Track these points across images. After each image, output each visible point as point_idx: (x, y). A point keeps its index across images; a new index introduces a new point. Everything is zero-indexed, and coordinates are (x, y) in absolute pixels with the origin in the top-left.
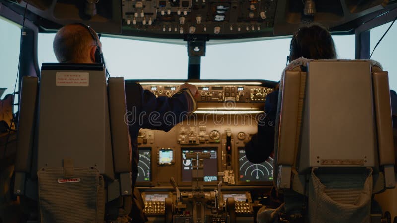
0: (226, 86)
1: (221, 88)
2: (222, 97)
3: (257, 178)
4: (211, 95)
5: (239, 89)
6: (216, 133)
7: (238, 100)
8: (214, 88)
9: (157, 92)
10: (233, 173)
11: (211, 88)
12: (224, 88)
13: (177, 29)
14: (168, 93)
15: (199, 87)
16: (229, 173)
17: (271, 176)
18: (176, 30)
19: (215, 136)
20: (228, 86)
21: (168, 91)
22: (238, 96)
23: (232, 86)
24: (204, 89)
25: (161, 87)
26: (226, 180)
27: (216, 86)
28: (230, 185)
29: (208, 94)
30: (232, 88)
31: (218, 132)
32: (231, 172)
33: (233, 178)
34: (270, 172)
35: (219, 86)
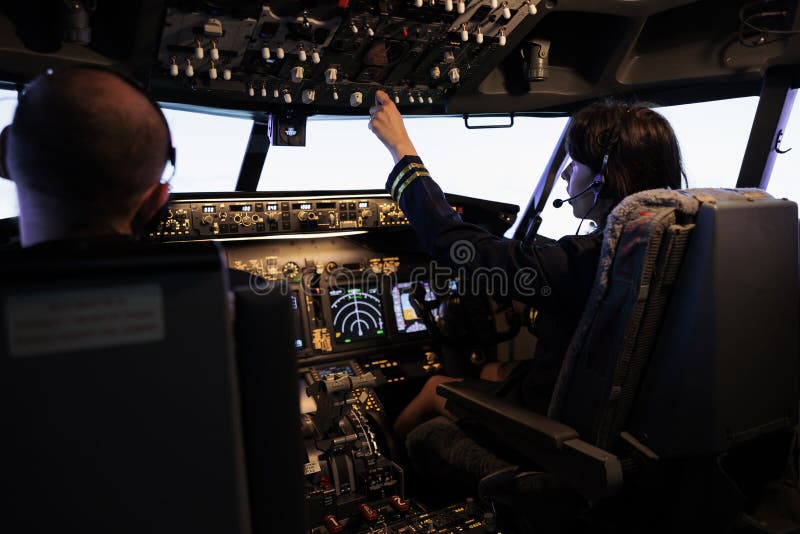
0: (341, 202)
1: (332, 205)
2: (335, 221)
3: (361, 333)
4: (316, 218)
5: (361, 205)
6: (292, 265)
7: (360, 225)
8: (320, 205)
9: (216, 216)
10: (327, 332)
11: (314, 205)
12: (338, 206)
13: (279, 94)
14: (238, 219)
15: (294, 205)
16: (321, 334)
17: (379, 328)
18: (277, 94)
19: (291, 271)
20: (344, 201)
21: (237, 214)
22: (360, 219)
23: (350, 201)
24: (303, 207)
25: (222, 205)
26: (318, 346)
27: (323, 201)
28: (326, 353)
29: (312, 216)
30: (350, 204)
31: (295, 264)
32: (324, 330)
33: (328, 340)
34: (378, 322)
35: (329, 201)
